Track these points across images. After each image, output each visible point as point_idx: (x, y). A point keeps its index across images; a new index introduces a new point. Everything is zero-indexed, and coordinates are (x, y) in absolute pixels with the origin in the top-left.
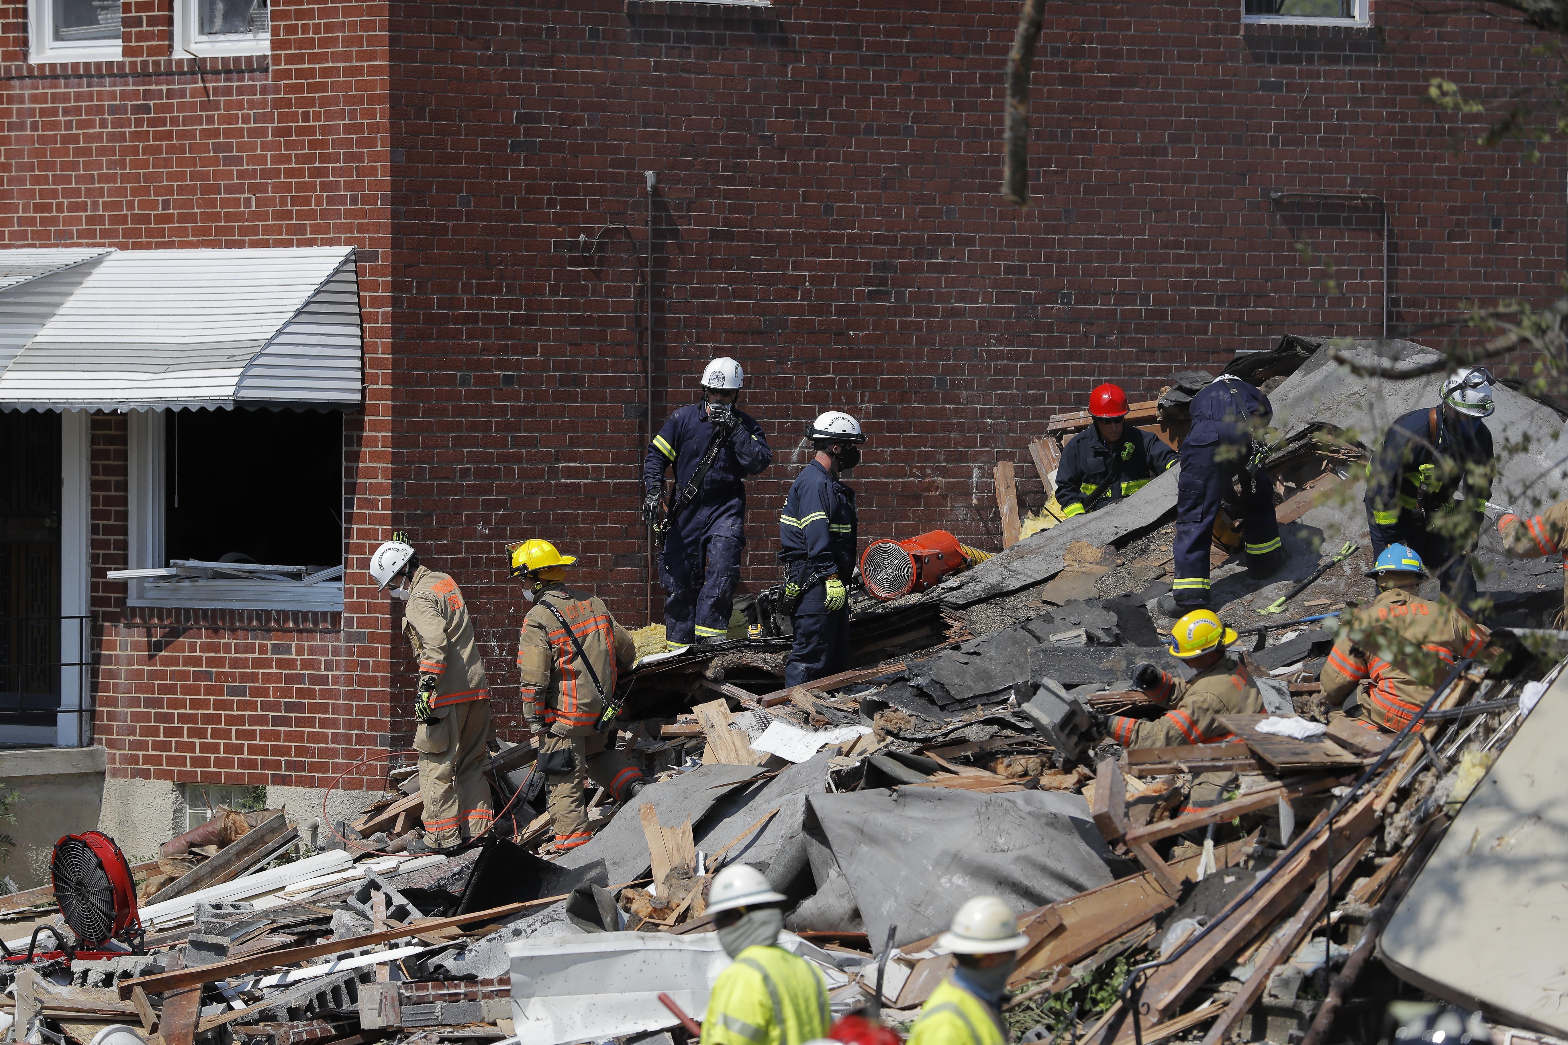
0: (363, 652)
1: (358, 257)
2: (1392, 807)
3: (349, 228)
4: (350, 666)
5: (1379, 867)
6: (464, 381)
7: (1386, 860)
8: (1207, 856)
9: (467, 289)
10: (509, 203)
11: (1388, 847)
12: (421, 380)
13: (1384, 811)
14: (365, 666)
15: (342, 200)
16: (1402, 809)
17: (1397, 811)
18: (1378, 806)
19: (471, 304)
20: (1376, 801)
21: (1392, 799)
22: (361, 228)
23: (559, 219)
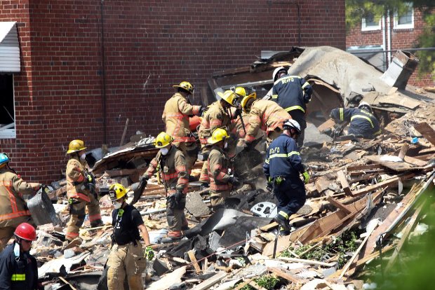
0: (24, 151)
1: (17, 25)
3: (14, 16)
4: (18, 155)
6: (52, 64)
9: (52, 35)
10: (62, 7)
12: (40, 64)
14: (25, 155)
15: (10, 7)
19: (53, 39)
22: (18, 16)
23: (76, 12)
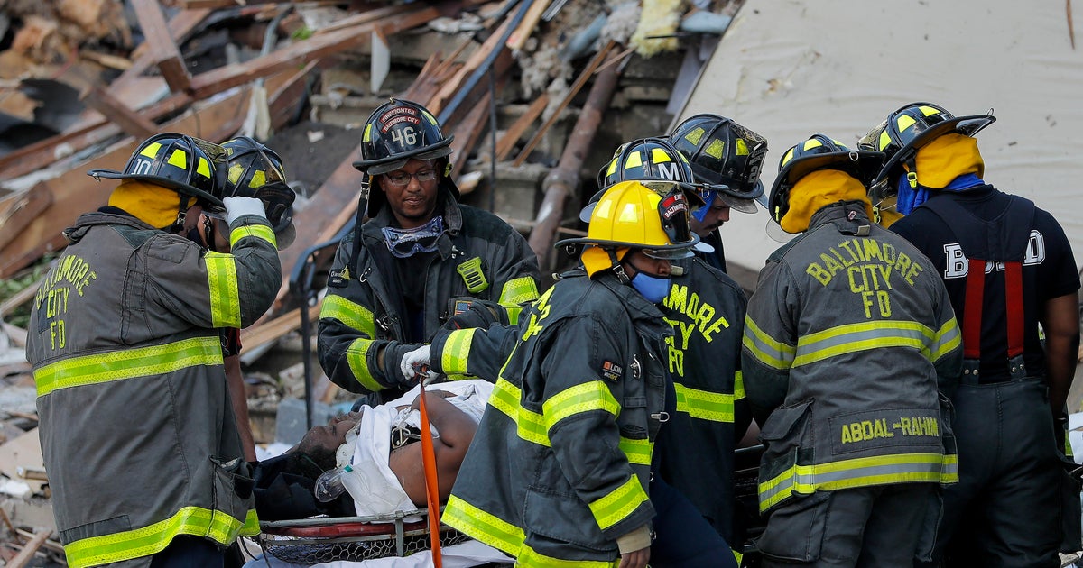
2: (532, 45)
5: (517, 116)
7: (523, 108)
8: (259, 108)
11: (528, 93)
13: (523, 49)
16: (545, 46)
17: (538, 49)
18: (515, 43)
20: (514, 36)
21: (533, 35)
